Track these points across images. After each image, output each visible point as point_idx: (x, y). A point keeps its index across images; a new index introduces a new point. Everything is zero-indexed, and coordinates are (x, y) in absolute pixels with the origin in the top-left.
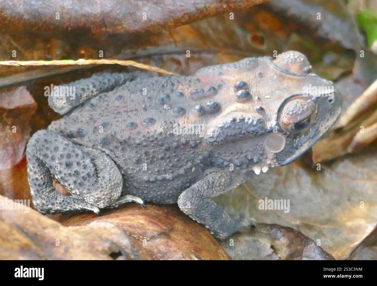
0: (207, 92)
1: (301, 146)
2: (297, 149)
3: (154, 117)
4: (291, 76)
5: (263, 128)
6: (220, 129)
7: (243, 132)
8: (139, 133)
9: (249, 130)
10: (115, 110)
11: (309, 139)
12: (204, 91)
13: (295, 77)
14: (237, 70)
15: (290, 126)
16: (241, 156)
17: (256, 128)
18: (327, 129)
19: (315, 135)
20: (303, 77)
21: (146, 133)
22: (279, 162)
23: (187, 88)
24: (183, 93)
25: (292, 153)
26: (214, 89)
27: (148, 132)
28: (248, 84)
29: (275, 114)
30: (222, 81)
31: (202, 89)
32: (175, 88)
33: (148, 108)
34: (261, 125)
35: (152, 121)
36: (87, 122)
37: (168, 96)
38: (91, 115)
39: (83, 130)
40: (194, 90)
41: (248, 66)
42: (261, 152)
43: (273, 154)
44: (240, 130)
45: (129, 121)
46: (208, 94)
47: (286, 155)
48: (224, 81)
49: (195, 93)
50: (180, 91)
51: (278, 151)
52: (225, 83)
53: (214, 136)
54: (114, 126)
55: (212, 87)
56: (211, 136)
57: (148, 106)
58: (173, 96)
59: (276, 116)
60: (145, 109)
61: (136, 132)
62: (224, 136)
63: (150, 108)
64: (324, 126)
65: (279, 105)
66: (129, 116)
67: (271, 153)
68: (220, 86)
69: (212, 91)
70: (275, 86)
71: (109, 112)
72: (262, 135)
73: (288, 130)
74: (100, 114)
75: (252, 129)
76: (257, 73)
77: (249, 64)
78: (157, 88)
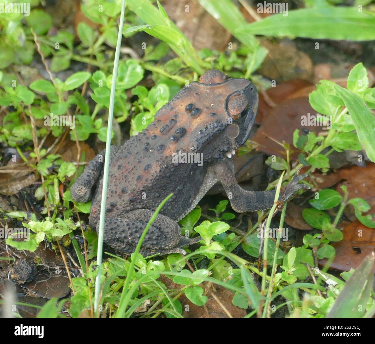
0: (171, 124)
1: (248, 127)
2: (246, 130)
3: (149, 163)
4: (219, 86)
5: (222, 126)
6: (196, 142)
7: (211, 135)
8: (147, 180)
9: (214, 132)
10: (122, 176)
11: (250, 120)
12: (168, 125)
13: (221, 85)
14: (180, 100)
15: (238, 116)
16: (217, 151)
17: (219, 128)
18: (257, 109)
19: (252, 116)
20: (227, 83)
21: (151, 176)
22: (239, 143)
23: (156, 130)
24: (156, 135)
25: (244, 134)
26: (173, 120)
27: (152, 175)
28: (193, 104)
29: (225, 112)
30: (175, 112)
31: (166, 125)
32: (148, 135)
33: (141, 160)
34: (220, 124)
35: (149, 166)
36: (111, 196)
37: (148, 144)
38: (110, 189)
39: (113, 202)
40: (161, 128)
41: (185, 94)
42: (227, 142)
43: (234, 140)
44: (209, 135)
45: (136, 177)
46: (172, 125)
47: (242, 137)
48: (177, 112)
49: (163, 130)
50: (153, 135)
51: (237, 136)
52: (178, 112)
53: (195, 148)
54: (130, 187)
55: (172, 120)
56: (193, 149)
57: (140, 158)
58: (151, 141)
59: (226, 113)
60: (140, 162)
61: (145, 180)
62: (201, 145)
63: (142, 158)
64: (255, 108)
65: (224, 106)
66: (134, 174)
67: (232, 139)
68: (176, 116)
69: (173, 122)
70: (211, 96)
71: (119, 180)
72: (224, 130)
73: (237, 119)
74: (115, 185)
75: (216, 130)
76: (194, 94)
77: (185, 92)
78: (137, 144)
